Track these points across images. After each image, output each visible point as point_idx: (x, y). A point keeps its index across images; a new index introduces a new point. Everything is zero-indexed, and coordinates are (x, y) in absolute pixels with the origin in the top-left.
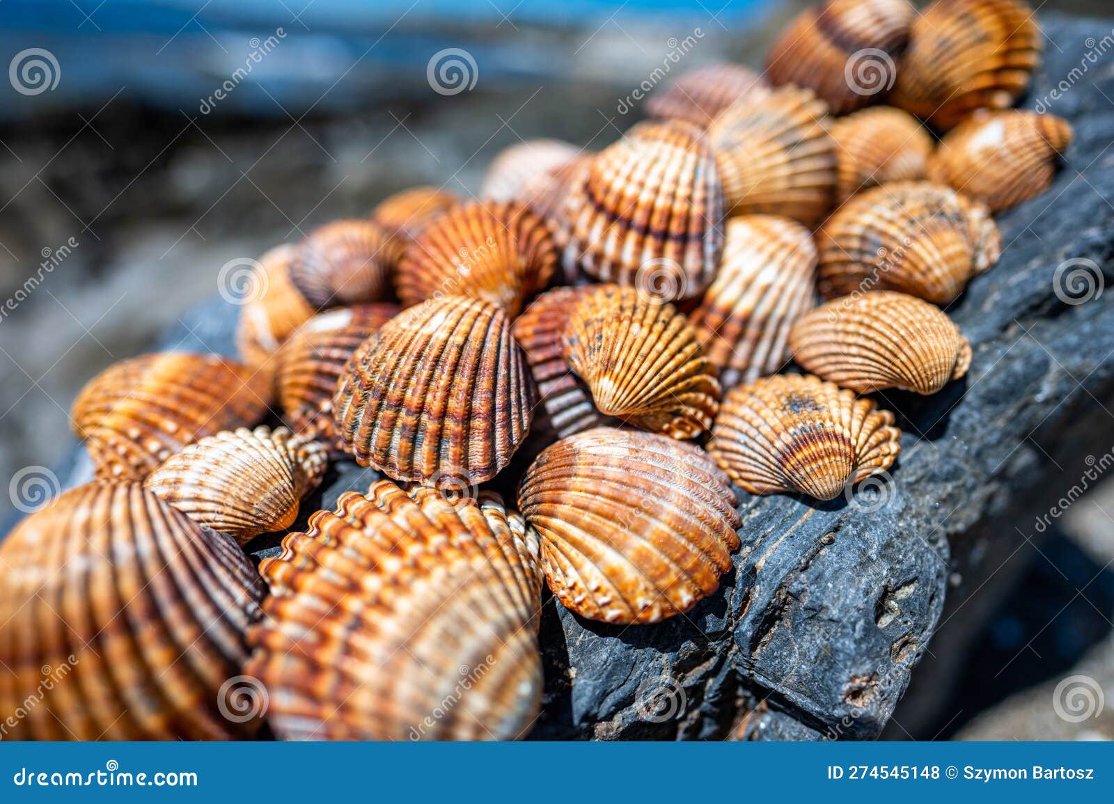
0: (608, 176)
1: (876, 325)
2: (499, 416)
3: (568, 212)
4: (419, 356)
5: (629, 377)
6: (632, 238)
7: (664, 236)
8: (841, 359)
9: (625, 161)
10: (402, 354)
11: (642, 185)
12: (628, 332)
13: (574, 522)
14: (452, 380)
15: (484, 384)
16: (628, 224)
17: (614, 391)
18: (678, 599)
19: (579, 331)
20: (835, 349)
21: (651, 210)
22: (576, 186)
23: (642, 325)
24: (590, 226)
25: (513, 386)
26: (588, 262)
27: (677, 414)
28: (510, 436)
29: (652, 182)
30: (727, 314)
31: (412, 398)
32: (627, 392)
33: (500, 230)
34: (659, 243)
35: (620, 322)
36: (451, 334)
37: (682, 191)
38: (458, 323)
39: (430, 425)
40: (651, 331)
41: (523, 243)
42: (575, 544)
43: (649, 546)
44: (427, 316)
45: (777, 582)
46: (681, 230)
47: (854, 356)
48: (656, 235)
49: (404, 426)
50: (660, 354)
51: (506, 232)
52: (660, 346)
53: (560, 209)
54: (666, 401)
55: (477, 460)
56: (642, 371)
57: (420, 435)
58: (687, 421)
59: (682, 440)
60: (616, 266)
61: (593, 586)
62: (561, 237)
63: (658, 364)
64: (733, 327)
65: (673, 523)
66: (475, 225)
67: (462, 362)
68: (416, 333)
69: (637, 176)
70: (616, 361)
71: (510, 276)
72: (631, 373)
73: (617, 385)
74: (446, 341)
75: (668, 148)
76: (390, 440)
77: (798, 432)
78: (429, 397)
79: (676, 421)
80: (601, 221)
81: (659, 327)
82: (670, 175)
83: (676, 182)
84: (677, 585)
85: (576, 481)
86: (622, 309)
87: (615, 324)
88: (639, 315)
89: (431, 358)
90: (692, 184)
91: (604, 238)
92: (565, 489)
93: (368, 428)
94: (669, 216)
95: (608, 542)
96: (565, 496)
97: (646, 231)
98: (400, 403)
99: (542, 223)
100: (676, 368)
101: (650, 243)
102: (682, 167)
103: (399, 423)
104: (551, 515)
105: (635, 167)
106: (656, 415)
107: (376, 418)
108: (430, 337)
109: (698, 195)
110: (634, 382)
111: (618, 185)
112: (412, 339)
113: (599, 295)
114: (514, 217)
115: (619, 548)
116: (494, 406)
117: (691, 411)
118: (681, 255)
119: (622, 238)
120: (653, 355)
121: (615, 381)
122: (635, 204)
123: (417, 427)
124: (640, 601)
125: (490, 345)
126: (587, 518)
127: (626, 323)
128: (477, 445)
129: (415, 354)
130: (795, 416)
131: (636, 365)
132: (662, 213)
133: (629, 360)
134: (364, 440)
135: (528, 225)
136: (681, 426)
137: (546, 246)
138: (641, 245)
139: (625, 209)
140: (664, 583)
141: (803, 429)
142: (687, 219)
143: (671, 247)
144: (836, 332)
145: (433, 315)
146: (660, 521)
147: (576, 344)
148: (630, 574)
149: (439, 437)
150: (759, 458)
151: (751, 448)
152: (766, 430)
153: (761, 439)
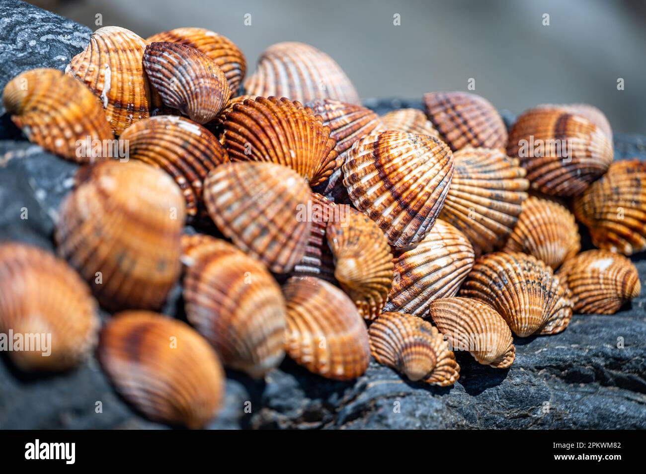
0: (394, 153)
1: (479, 316)
6: (387, 195)
7: (405, 206)
8: (454, 324)
9: (408, 151)
11: (410, 171)
12: (373, 245)
13: (310, 312)
14: (290, 217)
16: (390, 187)
17: (353, 269)
18: (337, 369)
19: (344, 230)
20: (454, 318)
21: (407, 187)
22: (368, 140)
23: (379, 246)
24: (366, 172)
26: (351, 190)
27: (368, 299)
29: (415, 173)
30: (409, 270)
31: (270, 213)
34: (399, 208)
35: (370, 238)
37: (428, 188)
39: (273, 230)
40: (382, 251)
41: (325, 155)
42: (306, 322)
45: (373, 396)
46: (415, 209)
47: (460, 325)
48: (400, 203)
49: (260, 224)
50: (380, 265)
52: (383, 260)
54: (369, 290)
55: (282, 259)
56: (370, 267)
57: (265, 233)
58: (368, 307)
60: (367, 204)
61: (305, 343)
63: (378, 268)
64: (408, 279)
68: (279, 182)
69: (410, 165)
73: (356, 266)
75: (434, 160)
76: (248, 225)
77: (419, 339)
79: (365, 303)
80: (375, 173)
82: (427, 176)
83: (428, 181)
84: (339, 363)
85: (318, 297)
87: (367, 237)
89: (285, 201)
90: (434, 188)
91: (371, 184)
92: (311, 296)
93: (238, 212)
94: (414, 197)
95: (322, 328)
97: (397, 197)
98: (263, 212)
100: (382, 276)
101: (395, 205)
102: (434, 175)
103: (258, 221)
105: (411, 158)
106: (359, 293)
107: (245, 211)
108: (287, 189)
109: (434, 195)
111: (397, 162)
112: (276, 184)
115: (325, 334)
117: (373, 303)
118: (407, 221)
119: (382, 192)
120: (378, 263)
121: (356, 264)
122: (401, 179)
123: (266, 228)
124: (322, 360)
126: (317, 313)
127: (373, 239)
129: (278, 192)
130: (420, 332)
131: (369, 262)
132: (411, 193)
133: (367, 258)
138: (390, 202)
139: (393, 178)
140: (335, 358)
141: (421, 339)
142: (422, 204)
143: (404, 214)
144: (459, 310)
147: (340, 234)
148: (323, 345)
149: (274, 238)
150: (393, 344)
151: (391, 338)
152: (403, 332)
153: (398, 335)
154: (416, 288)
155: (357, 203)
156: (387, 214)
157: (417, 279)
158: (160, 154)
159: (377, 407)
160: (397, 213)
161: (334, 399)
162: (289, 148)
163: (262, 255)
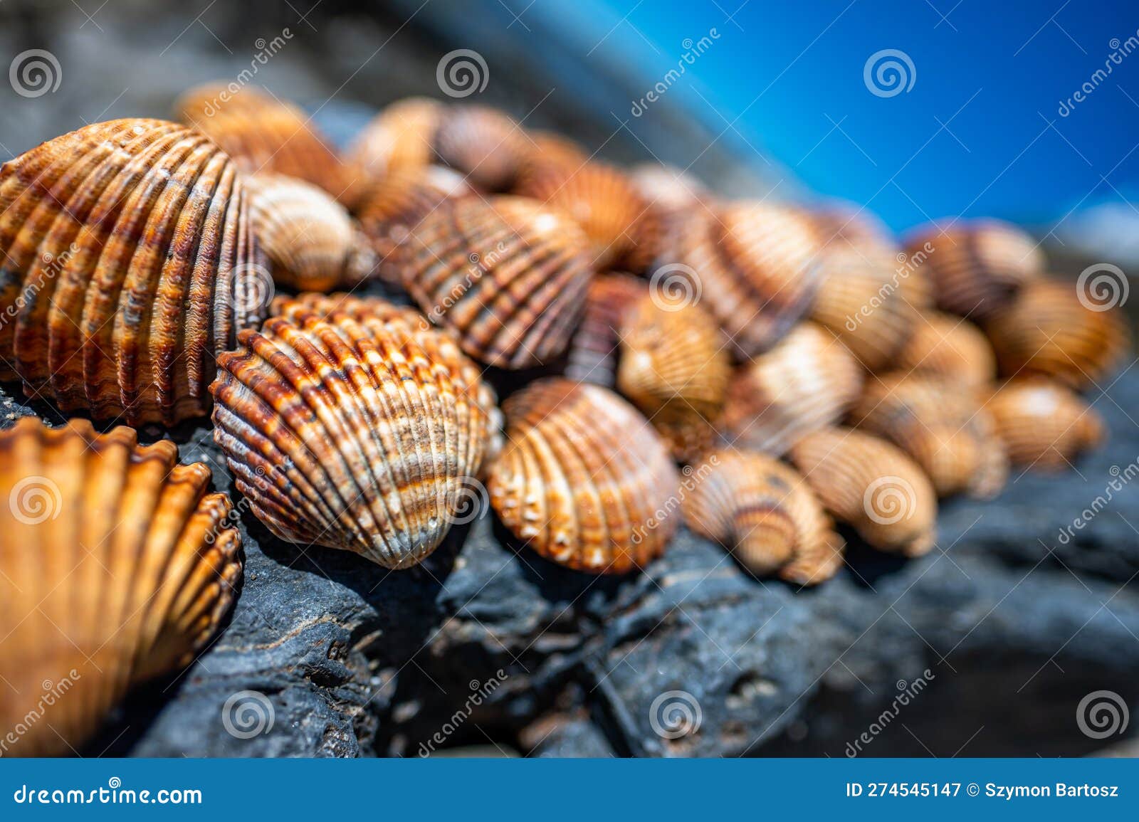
2: (545, 322)
5: (663, 363)
13: (549, 440)
14: (529, 269)
18: (591, 555)
23: (700, 333)
39: (489, 288)
42: (538, 459)
43: (596, 498)
45: (673, 603)
50: (699, 362)
52: (703, 357)
55: (505, 342)
57: (474, 292)
61: (530, 499)
63: (693, 368)
65: (626, 496)
67: (544, 263)
72: (668, 361)
76: (447, 279)
78: (502, 269)
84: (597, 543)
85: (572, 414)
92: (558, 412)
95: (567, 473)
96: (554, 417)
104: (532, 425)
110: (665, 369)
115: (572, 484)
116: (545, 313)
120: (693, 360)
124: (561, 536)
126: (561, 445)
128: (513, 331)
133: (672, 351)
134: (424, 267)
140: (589, 534)
146: (618, 486)
148: (567, 509)
156: (727, 305)
159: (680, 625)
161: (597, 603)
163: (465, 332)
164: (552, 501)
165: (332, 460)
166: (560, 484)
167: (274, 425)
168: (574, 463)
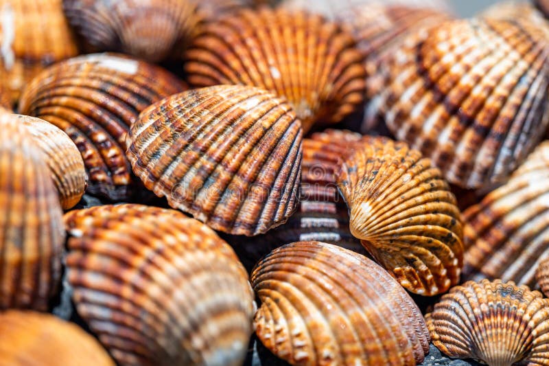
0: (442, 47)
2: (274, 193)
3: (392, 62)
4: (231, 123)
5: (385, 209)
6: (440, 111)
7: (468, 122)
9: (463, 41)
10: (218, 116)
11: (468, 69)
12: (400, 177)
13: (298, 286)
14: (251, 150)
15: (273, 164)
16: (441, 98)
17: (370, 214)
19: (359, 164)
21: (466, 94)
22: (410, 42)
23: (413, 178)
24: (406, 85)
25: (291, 179)
26: (390, 117)
27: (411, 262)
28: (275, 213)
29: (478, 70)
30: (498, 219)
31: (217, 150)
32: (379, 219)
33: (322, 49)
34: (461, 127)
35: (397, 168)
36: (261, 117)
37: (501, 91)
38: (267, 112)
39: (224, 175)
40: (418, 185)
41: (336, 73)
42: (294, 302)
43: (348, 321)
44: (244, 96)
46: (486, 123)
48: (461, 119)
49: (202, 167)
50: (417, 204)
51: (326, 54)
52: (420, 199)
53: (385, 55)
54: (406, 245)
55: (246, 215)
56: (398, 208)
57: (211, 179)
58: (417, 274)
59: (406, 289)
60: (414, 131)
61: (296, 332)
62: (375, 83)
63: (412, 210)
64: (498, 233)
65: (371, 316)
66: (300, 35)
67: (263, 141)
68: (233, 105)
69: (467, 60)
70: (381, 193)
71: (314, 95)
72: (389, 206)
73: (374, 211)
74: (256, 121)
75: (506, 47)
76: (185, 173)
77: (495, 307)
78: (229, 155)
79: (408, 268)
80: (419, 84)
81: (426, 186)
82: (496, 72)
83: (499, 80)
84: (356, 354)
85: (313, 263)
86: (403, 160)
87: (392, 168)
88: (414, 170)
89: (240, 128)
90: (512, 89)
91: (414, 102)
92: (302, 264)
93: (170, 158)
94: (480, 106)
95: (320, 306)
96: (300, 268)
97: (454, 111)
98: (204, 150)
99: (361, 61)
100: (425, 223)
101: (454, 123)
102: (509, 70)
103: (198, 164)
104: (283, 279)
105: (469, 51)
106: (393, 255)
107: (179, 153)
108: (244, 112)
109: (514, 99)
110: (388, 214)
111: (448, 59)
112: (228, 109)
113: (389, 145)
114: (338, 42)
115: (325, 313)
116: (273, 184)
117: (423, 268)
118: (477, 145)
119: (431, 108)
120: (411, 202)
121: (374, 208)
122: (455, 83)
123: (211, 172)
124: (326, 352)
125: (287, 139)
127: (401, 170)
128: (251, 205)
129: (229, 119)
130: (500, 297)
131: (395, 202)
132: (475, 100)
133: (391, 197)
134: (162, 167)
135: (348, 56)
136: (411, 276)
137: (357, 84)
138: (444, 121)
139: (444, 83)
140: (348, 348)
141: (499, 306)
142: (495, 116)
143: (470, 135)
145: (248, 98)
146: (363, 310)
147: (354, 172)
148: (326, 331)
149: (227, 185)
150: (460, 322)
151: (457, 314)
152: (474, 300)
153: (467, 307)
154: (514, 243)
155: (402, 134)
156: (444, 139)
157: (512, 231)
158: (67, 107)
160: (458, 136)
162: (268, 66)
163: (211, 214)
164: (313, 329)
165: (171, 305)
166: (316, 315)
167: (127, 292)
168: (323, 298)
